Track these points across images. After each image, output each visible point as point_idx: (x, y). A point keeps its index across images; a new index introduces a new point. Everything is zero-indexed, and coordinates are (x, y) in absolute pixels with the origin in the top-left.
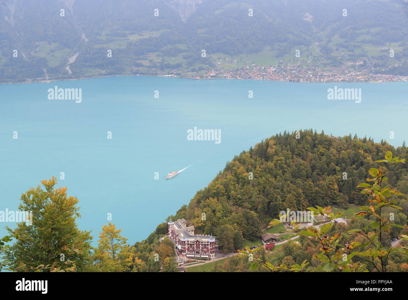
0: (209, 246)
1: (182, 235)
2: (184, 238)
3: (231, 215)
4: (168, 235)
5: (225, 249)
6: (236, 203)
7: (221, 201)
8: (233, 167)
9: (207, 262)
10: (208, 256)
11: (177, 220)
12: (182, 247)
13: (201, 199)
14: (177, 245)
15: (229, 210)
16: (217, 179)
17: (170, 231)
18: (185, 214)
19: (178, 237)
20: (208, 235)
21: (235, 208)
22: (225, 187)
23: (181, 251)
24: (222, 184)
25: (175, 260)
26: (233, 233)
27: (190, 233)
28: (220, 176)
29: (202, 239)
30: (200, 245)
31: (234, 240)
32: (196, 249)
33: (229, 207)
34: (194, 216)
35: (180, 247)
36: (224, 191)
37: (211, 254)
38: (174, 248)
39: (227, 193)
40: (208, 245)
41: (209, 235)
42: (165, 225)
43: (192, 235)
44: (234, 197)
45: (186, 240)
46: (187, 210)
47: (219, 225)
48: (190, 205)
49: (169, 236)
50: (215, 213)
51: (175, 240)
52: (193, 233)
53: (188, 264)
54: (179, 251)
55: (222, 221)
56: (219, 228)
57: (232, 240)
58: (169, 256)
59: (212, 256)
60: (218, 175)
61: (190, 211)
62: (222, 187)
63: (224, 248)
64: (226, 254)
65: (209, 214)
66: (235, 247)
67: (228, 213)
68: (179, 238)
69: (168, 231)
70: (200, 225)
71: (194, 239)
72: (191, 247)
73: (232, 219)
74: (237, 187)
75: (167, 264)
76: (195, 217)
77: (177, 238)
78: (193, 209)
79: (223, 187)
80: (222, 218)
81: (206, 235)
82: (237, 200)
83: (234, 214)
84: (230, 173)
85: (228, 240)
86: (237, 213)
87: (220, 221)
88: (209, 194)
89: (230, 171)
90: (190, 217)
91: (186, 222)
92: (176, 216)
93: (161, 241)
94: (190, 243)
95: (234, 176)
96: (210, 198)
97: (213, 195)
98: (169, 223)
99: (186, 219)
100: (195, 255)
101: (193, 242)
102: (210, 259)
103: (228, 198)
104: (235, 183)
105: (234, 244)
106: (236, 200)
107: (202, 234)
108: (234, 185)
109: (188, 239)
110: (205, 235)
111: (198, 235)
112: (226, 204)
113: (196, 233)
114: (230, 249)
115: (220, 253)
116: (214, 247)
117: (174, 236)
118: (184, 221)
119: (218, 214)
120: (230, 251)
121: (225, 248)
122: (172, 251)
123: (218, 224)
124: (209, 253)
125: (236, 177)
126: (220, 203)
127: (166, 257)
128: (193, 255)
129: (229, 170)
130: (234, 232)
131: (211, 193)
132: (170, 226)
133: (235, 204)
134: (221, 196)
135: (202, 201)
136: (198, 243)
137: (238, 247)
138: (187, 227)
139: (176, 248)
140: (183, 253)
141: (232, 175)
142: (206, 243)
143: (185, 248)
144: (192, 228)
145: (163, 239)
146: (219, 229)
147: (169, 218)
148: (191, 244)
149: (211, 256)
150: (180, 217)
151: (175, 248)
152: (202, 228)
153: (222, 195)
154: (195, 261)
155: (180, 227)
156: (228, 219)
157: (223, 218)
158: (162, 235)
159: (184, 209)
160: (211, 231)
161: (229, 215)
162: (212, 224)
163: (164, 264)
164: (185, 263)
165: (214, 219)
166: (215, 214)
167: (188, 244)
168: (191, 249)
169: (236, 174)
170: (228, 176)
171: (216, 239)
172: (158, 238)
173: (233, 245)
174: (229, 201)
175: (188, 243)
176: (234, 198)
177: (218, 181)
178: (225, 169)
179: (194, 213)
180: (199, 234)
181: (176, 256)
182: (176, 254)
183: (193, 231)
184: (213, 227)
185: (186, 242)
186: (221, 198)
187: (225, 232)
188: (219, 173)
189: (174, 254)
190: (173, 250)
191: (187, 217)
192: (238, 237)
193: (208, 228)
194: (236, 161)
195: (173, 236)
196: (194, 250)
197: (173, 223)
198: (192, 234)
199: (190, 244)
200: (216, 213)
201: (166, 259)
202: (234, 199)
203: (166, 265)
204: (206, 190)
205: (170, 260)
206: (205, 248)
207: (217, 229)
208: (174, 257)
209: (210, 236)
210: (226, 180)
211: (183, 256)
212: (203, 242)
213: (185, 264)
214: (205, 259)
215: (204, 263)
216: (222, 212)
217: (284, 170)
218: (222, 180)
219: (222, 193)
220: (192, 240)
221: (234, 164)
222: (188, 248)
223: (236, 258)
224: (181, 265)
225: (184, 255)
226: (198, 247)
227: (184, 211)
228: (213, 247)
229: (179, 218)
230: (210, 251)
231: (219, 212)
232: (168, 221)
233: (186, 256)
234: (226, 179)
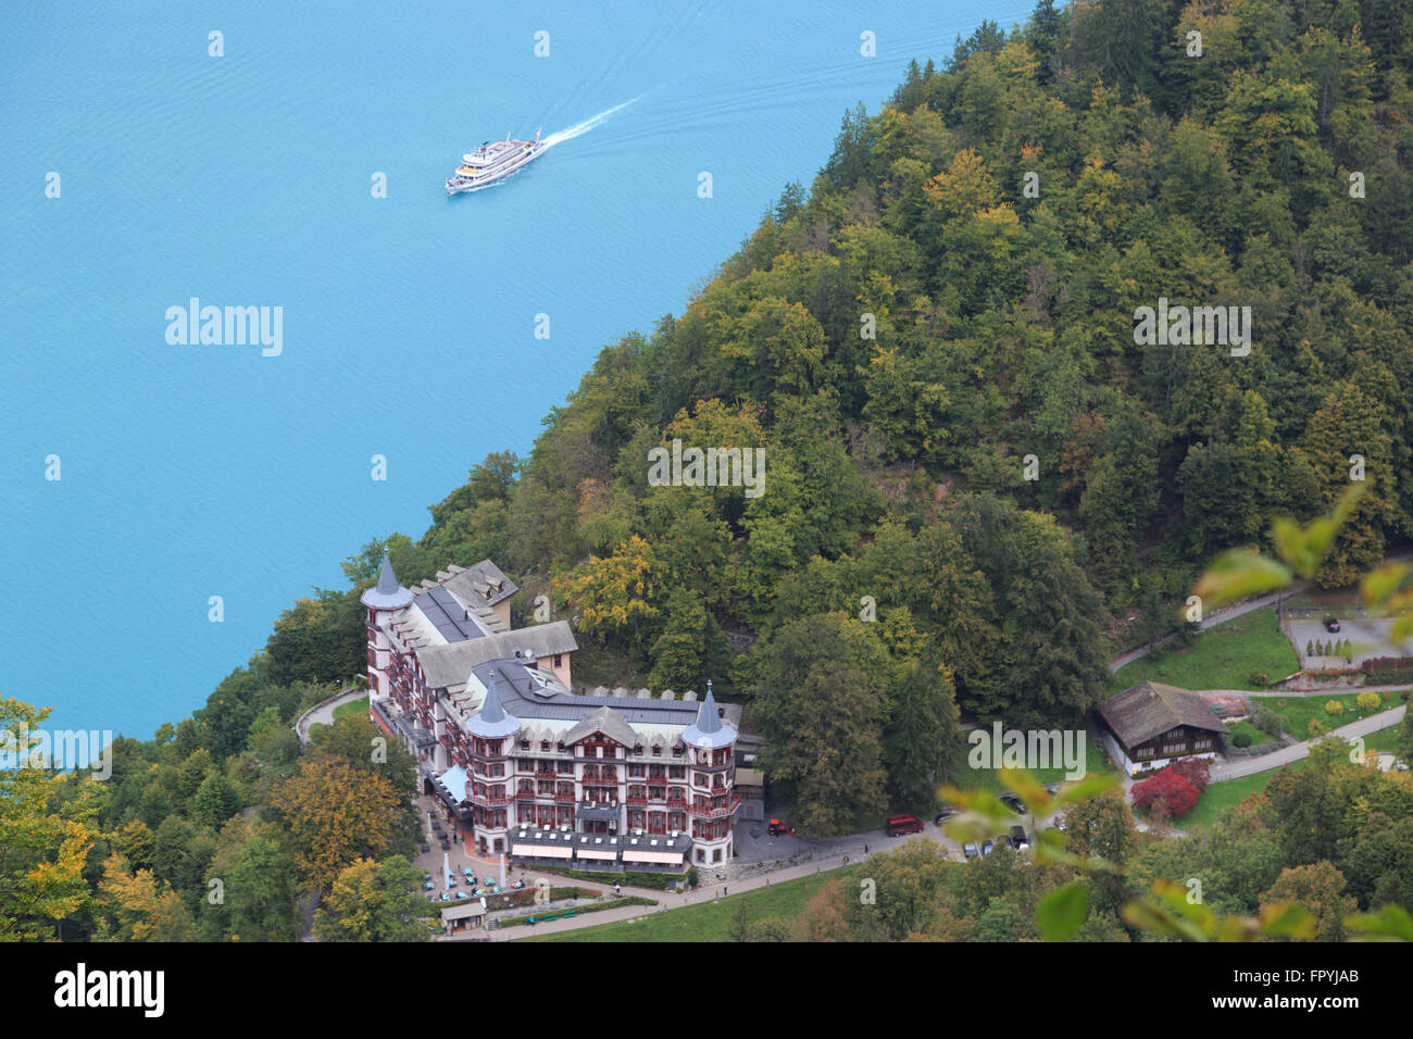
0: (691, 776)
1: (476, 689)
2: (491, 715)
3: (868, 536)
4: (364, 686)
5: (815, 805)
6: (908, 448)
7: (787, 431)
8: (893, 158)
9: (670, 900)
10: (677, 858)
11: (439, 574)
12: (473, 785)
13: (634, 413)
14: (435, 765)
15: (853, 504)
16: (762, 252)
17: (383, 660)
18: (500, 525)
19: (448, 705)
20: (680, 692)
21: (903, 484)
22: (823, 320)
23: (467, 818)
24: (801, 292)
25: (417, 884)
26: (884, 683)
27: (539, 677)
28: (790, 225)
29: (637, 728)
30: (621, 774)
31: (888, 733)
32: (584, 801)
33: (856, 479)
34: (570, 547)
35: (455, 782)
36: (818, 352)
37: (700, 844)
38: (413, 788)
39: (837, 369)
40: (678, 771)
41: (690, 696)
42: (343, 609)
43: (552, 688)
44: (896, 398)
45: (506, 727)
46: (519, 497)
47: (770, 620)
48: (538, 454)
49: (373, 696)
50: (740, 522)
51: (416, 725)
52: (565, 673)
53: (517, 913)
54: (451, 814)
55: (796, 585)
56: (770, 640)
57: (869, 738)
58: (366, 850)
59: (709, 856)
60: (769, 216)
61: (544, 502)
62: (799, 314)
63: (806, 793)
64: (818, 840)
65: (691, 533)
66: (891, 787)
67: (848, 522)
68: (454, 712)
69: (363, 659)
70: (620, 613)
71: (569, 725)
72: (546, 785)
73: (877, 572)
74: (920, 320)
75: (353, 912)
76: (579, 554)
77: (435, 714)
78: (566, 493)
79: (813, 320)
80: (793, 563)
81: (668, 695)
82: (921, 424)
83: (890, 531)
84: (869, 204)
85: (840, 732)
86: (914, 526)
87: (779, 589)
88: (693, 371)
89: (865, 193)
90: (544, 551)
91: (510, 588)
92: (428, 543)
93: (306, 738)
94: (535, 752)
95: (901, 232)
96: (700, 405)
97: (726, 380)
98: (371, 598)
99: (507, 566)
100: (575, 844)
101: (561, 746)
102: (694, 881)
103: (844, 409)
104: (907, 286)
105: (887, 765)
106: (913, 419)
107: (633, 687)
108: (901, 299)
109: (525, 723)
110: (656, 693)
111: (600, 692)
112: (828, 450)
113: (584, 676)
114: (853, 807)
115: (776, 831)
116: (727, 784)
117: (415, 696)
118: (495, 582)
119: (768, 534)
120: (854, 822)
121: (815, 797)
122: (397, 816)
123: (765, 606)
124: (689, 832)
125: (915, 236)
126: (786, 443)
127: (348, 861)
128: (560, 842)
129: (862, 182)
130: (891, 675)
131: (709, 361)
132: (382, 620)
133: (903, 457)
134: (794, 390)
135: (636, 423)
136: (600, 752)
137: (916, 787)
138: (513, 627)
139: (431, 788)
140: (480, 830)
141: (886, 225)
142: (667, 758)
143: (498, 790)
144: (553, 640)
145: (324, 716)
146: (771, 649)
147: (374, 554)
148: (545, 763)
149: (701, 854)
150: (465, 546)
151: (421, 788)
152: (639, 637)
153: (804, 383)
154: (575, 894)
155: (457, 626)
156: (846, 576)
157: (804, 561)
158: (314, 689)
159: (493, 487)
160: (705, 662)
161: (851, 537)
162: (718, 610)
163: (333, 914)
164: (495, 902)
165: (729, 571)
166: (740, 532)
167: (525, 763)
168: (546, 800)
169: (914, 214)
170: (849, 231)
171: (742, 728)
172: (287, 714)
173: (881, 773)
174: (853, 430)
175: (522, 753)
176: (893, 407)
177: (769, 269)
178: (831, 171)
179: (572, 523)
180: (611, 685)
181: (426, 850)
182: (430, 836)
183: (566, 661)
184: (721, 634)
185: (507, 749)
186: (792, 402)
187: (816, 674)
188: (784, 200)
189: (409, 839)
190: (405, 804)
191: (518, 549)
192: (921, 716)
193: (683, 637)
194: (922, 113)
195: (401, 694)
196: (566, 811)
197: (403, 595)
198: (560, 681)
199: (543, 762)
200: (749, 524)
201: (348, 872)
202: (896, 414)
203: (346, 922)
204: (670, 339)
205: (382, 884)
206: (657, 792)
207: (754, 649)
208: (411, 859)
209: (701, 698)
210: (836, 262)
211: (483, 851)
212: (639, 749)
213: (500, 915)
214: (657, 878)
215: (652, 910)
216: (794, 515)
217: (1308, 185)
218: (800, 258)
219: (805, 362)
220: (558, 727)
221: (900, 135)
222: (525, 787)
223: (898, 872)
224: (462, 922)
225: (490, 844)
226: (601, 782)
227: (490, 504)
228: (717, 784)
229: (451, 555)
230: (700, 815)
231: (775, 512)
232: (365, 575)
233: (509, 855)
234: (833, 251)
